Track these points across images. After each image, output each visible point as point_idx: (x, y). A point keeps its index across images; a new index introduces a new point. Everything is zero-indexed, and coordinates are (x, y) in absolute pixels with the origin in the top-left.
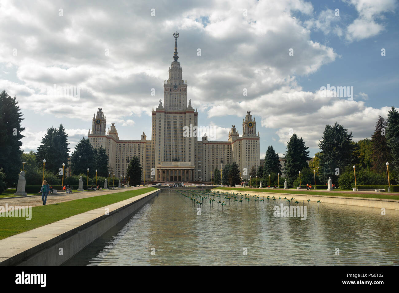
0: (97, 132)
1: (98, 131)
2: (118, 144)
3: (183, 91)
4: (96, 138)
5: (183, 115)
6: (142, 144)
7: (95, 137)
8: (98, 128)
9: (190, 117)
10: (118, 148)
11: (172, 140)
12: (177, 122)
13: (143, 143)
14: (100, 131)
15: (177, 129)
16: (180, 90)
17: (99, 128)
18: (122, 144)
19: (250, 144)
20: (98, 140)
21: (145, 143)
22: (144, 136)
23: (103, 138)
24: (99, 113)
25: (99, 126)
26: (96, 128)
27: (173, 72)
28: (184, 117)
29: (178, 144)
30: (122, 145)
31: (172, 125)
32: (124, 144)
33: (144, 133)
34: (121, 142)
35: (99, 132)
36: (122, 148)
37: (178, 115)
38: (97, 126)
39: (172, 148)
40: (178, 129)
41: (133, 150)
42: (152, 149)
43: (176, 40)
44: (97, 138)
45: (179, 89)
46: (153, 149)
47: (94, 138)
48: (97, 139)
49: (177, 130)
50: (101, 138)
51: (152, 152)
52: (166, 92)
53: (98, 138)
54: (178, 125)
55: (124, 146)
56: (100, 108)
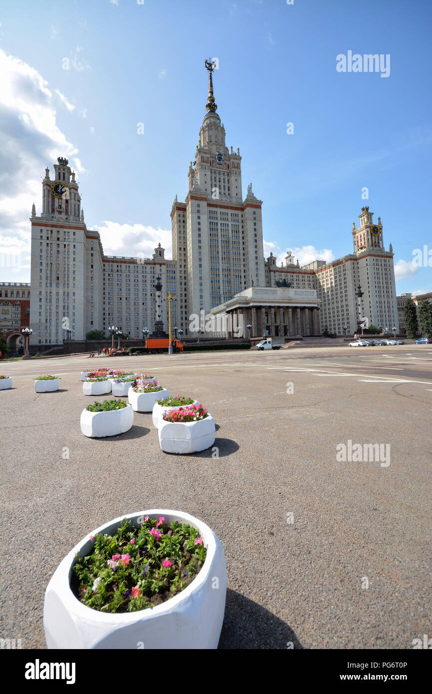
0: (56, 214)
1: (60, 213)
3: (234, 167)
4: (55, 230)
5: (239, 213)
6: (157, 267)
7: (53, 226)
8: (61, 205)
9: (255, 216)
10: (107, 274)
11: (220, 258)
12: (228, 224)
13: (161, 265)
14: (67, 213)
15: (229, 237)
16: (228, 166)
17: (63, 206)
19: (380, 265)
20: (61, 236)
21: (164, 264)
22: (160, 252)
23: (77, 232)
24: (62, 171)
25: (64, 201)
26: (53, 205)
27: (210, 132)
28: (240, 216)
29: (232, 268)
30: (115, 268)
31: (219, 230)
32: (119, 264)
33: (160, 245)
35: (63, 216)
36: (115, 274)
37: (230, 211)
38: (56, 200)
39: (221, 275)
40: (231, 239)
41: (140, 278)
42: (178, 278)
43: (211, 74)
44: (58, 229)
45: (225, 164)
46: (181, 277)
47: (49, 229)
48: (58, 232)
49: (228, 241)
50: (72, 231)
51: (178, 283)
52: (204, 164)
53: (62, 230)
54: (230, 231)
55: (119, 269)
56: (62, 158)
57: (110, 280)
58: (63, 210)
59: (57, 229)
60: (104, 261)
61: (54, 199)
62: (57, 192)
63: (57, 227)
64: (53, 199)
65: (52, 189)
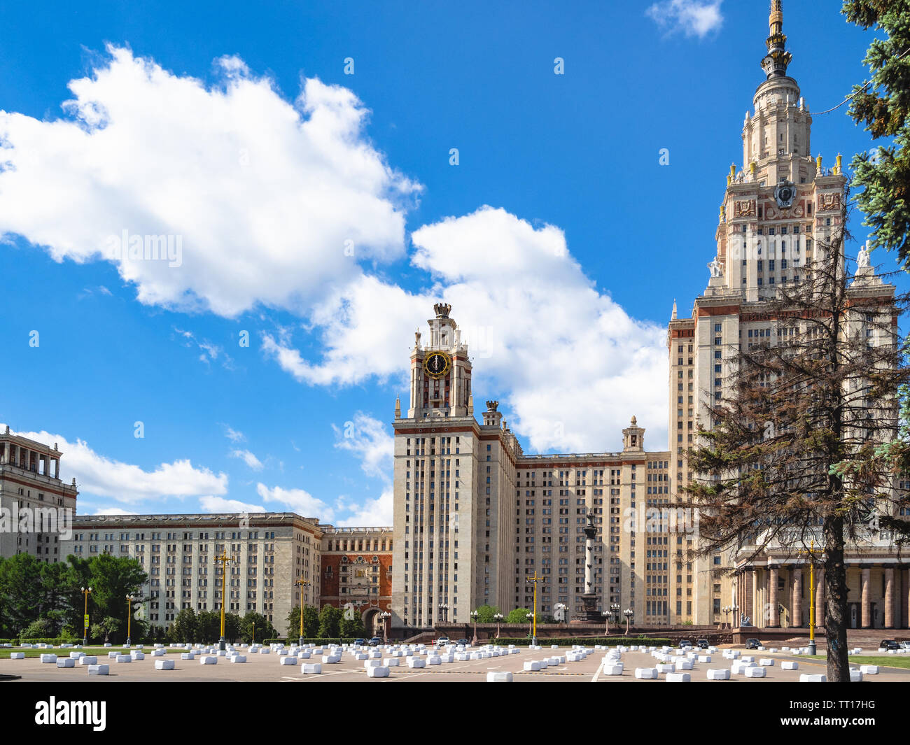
0: (431, 411)
1: (436, 406)
2: (523, 472)
3: (825, 209)
4: (428, 437)
6: (626, 471)
7: (426, 431)
8: (437, 393)
10: (523, 491)
13: (633, 465)
14: (446, 405)
16: (809, 206)
17: (442, 393)
18: (540, 472)
20: (438, 446)
21: (642, 462)
22: (633, 436)
23: (462, 435)
24: (440, 329)
25: (443, 383)
26: (426, 393)
30: (539, 478)
32: (547, 471)
34: (535, 466)
35: (441, 410)
36: (540, 491)
38: (431, 383)
45: (802, 203)
47: (420, 436)
48: (433, 439)
50: (454, 436)
52: (741, 220)
53: (439, 437)
55: (547, 479)
56: (441, 304)
57: (530, 503)
58: (440, 400)
59: (432, 434)
60: (518, 466)
61: (428, 382)
62: (432, 369)
63: (431, 432)
64: (426, 380)
65: (425, 366)
